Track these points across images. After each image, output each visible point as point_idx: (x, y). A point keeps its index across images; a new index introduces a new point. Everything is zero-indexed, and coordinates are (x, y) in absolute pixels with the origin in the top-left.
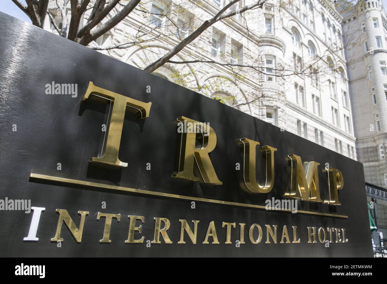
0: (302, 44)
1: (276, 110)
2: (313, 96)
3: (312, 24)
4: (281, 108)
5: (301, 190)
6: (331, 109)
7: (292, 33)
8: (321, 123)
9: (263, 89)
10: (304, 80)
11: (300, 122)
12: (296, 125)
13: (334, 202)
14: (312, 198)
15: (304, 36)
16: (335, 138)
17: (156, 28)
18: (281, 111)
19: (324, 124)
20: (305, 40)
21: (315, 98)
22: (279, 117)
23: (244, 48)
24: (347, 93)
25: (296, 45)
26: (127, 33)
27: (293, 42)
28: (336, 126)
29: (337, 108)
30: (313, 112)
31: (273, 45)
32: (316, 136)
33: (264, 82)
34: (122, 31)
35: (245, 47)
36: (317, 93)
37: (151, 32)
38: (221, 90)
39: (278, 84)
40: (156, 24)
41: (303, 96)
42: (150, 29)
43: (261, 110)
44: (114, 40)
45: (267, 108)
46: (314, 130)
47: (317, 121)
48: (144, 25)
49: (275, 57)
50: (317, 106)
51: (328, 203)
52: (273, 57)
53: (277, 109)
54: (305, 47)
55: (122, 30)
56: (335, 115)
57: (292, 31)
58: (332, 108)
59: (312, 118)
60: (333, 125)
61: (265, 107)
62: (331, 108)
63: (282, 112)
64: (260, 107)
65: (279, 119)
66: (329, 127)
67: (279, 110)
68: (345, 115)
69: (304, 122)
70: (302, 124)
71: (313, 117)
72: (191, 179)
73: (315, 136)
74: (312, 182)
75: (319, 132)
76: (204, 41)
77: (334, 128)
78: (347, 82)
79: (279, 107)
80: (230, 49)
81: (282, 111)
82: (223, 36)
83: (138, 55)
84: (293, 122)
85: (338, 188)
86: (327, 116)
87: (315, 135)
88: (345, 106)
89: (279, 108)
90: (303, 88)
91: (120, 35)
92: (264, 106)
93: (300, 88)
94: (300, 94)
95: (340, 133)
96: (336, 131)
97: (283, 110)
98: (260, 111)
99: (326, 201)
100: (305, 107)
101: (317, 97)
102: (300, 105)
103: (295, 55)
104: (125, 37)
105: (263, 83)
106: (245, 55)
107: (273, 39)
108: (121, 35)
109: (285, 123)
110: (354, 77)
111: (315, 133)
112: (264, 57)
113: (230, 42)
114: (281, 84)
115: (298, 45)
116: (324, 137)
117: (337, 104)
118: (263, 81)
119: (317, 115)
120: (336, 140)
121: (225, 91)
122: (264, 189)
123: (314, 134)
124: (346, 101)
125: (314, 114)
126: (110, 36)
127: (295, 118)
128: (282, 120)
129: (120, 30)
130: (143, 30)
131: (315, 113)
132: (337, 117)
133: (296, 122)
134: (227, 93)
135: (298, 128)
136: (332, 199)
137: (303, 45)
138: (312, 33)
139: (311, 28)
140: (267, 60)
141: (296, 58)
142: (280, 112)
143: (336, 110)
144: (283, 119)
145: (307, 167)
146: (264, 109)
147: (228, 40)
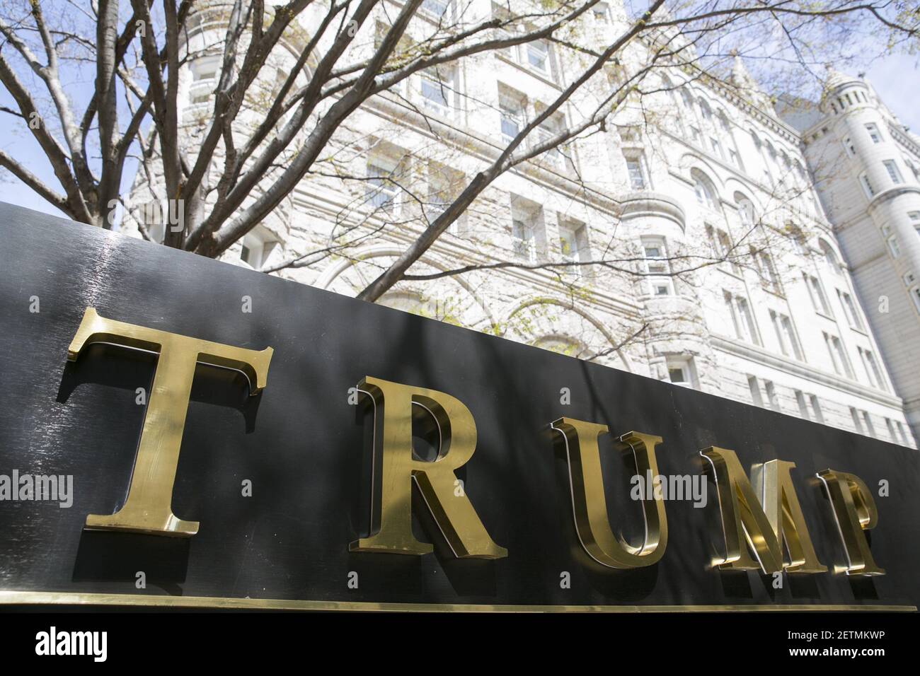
0: (721, 202)
1: (690, 361)
2: (773, 315)
3: (734, 157)
4: (702, 355)
5: (756, 545)
6: (823, 340)
7: (694, 182)
8: (807, 375)
9: (651, 315)
10: (744, 281)
11: (756, 382)
12: (749, 391)
13: (862, 566)
14: (794, 564)
15: (723, 185)
16: (849, 406)
17: (376, 211)
18: (702, 361)
19: (815, 378)
20: (726, 192)
21: (778, 320)
22: (702, 376)
23: (589, 230)
24: (851, 297)
25: (709, 206)
26: (315, 234)
27: (701, 202)
28: (844, 376)
29: (837, 335)
30: (781, 354)
31: (655, 213)
32: (801, 408)
33: (648, 299)
34: (305, 231)
35: (591, 227)
36: (780, 307)
37: (365, 221)
38: (552, 333)
39: (683, 298)
40: (373, 204)
41: (749, 317)
42: (362, 217)
43: (654, 366)
44: (288, 252)
45: (667, 360)
46: (795, 396)
47: (795, 371)
48: (346, 208)
49: (664, 238)
50: (788, 336)
51: (844, 572)
52: (660, 240)
53: (692, 358)
54: (730, 208)
55: (304, 227)
56: (835, 351)
57: (693, 178)
58: (825, 335)
59: (781, 366)
60: (837, 376)
61: (663, 358)
62: (822, 336)
63: (706, 362)
64: (651, 360)
65: (701, 380)
66: (829, 382)
67: (696, 358)
68: (859, 349)
69: (764, 380)
70: (762, 385)
71: (785, 364)
72: (405, 549)
73: (798, 409)
74: (784, 514)
75: (807, 399)
76: (495, 227)
77: (841, 383)
78: (845, 270)
79: (696, 350)
80: (558, 236)
81: (706, 360)
82: (536, 211)
83: (347, 280)
84: (738, 384)
85: (862, 525)
86: (818, 357)
87: (800, 405)
88: (854, 326)
89: (697, 354)
90: (745, 300)
91: (302, 240)
92: (659, 356)
93: (739, 302)
94: (740, 315)
95: (860, 394)
96: (848, 389)
97: (707, 357)
98: (652, 369)
99: (838, 569)
100: (760, 343)
101: (782, 315)
102: (748, 341)
103: (709, 229)
104: (313, 242)
105: (646, 302)
106: (593, 245)
107: (651, 201)
108: (304, 239)
109: (719, 388)
110: (858, 257)
111: (798, 402)
112: (638, 243)
113: (555, 221)
114: (692, 299)
115: (712, 205)
116: (821, 409)
117: (834, 324)
118: (646, 296)
119: (792, 357)
120: (853, 410)
121: (560, 333)
122: (642, 554)
123: (797, 405)
124: (854, 314)
125: (784, 357)
126: (278, 246)
127: (741, 373)
128: (711, 382)
129: (301, 229)
130: (345, 219)
131: (787, 355)
132: (842, 354)
133: (747, 382)
134: (566, 337)
135: (753, 396)
136: (856, 560)
137: (724, 205)
138: (738, 175)
139: (736, 166)
140: (646, 249)
141: (715, 235)
142: (702, 364)
143: (836, 340)
144: (711, 378)
145: (760, 476)
146: (661, 362)
147: (550, 218)
